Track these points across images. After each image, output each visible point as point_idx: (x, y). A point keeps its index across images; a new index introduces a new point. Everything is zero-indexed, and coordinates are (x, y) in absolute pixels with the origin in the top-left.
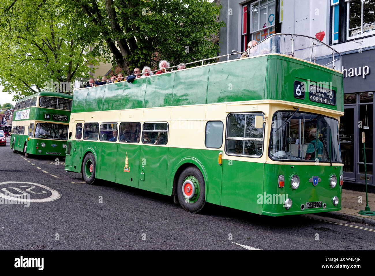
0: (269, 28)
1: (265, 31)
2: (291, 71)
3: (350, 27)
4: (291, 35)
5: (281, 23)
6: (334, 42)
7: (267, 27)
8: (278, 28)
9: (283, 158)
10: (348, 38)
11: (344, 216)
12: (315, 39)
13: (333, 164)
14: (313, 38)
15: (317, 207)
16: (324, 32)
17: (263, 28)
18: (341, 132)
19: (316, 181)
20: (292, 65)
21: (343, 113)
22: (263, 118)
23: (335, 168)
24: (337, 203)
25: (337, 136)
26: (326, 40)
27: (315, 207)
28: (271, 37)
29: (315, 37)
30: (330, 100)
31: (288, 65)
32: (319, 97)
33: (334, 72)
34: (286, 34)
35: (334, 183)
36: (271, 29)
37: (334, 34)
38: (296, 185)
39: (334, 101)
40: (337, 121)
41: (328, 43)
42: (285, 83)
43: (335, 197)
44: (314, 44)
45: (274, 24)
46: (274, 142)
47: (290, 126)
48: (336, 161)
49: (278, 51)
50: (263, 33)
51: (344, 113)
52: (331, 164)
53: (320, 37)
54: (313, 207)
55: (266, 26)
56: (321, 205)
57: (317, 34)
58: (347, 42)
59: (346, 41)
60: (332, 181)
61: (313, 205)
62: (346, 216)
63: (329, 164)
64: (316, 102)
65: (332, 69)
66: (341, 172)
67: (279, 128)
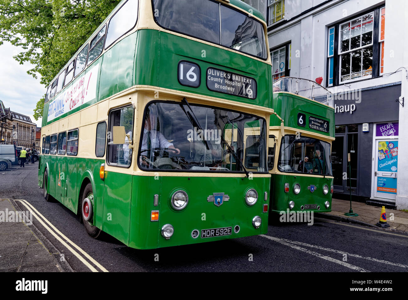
0: (280, 73)
1: (277, 75)
2: (295, 107)
3: (342, 74)
4: (296, 78)
5: (290, 70)
6: (329, 85)
7: (278, 73)
8: (287, 73)
9: (288, 170)
10: (340, 83)
11: (333, 216)
12: (314, 82)
13: (326, 177)
14: (313, 82)
15: (313, 208)
16: (322, 77)
17: (276, 73)
18: (332, 155)
19: (313, 188)
20: (297, 101)
21: (334, 139)
22: (275, 140)
23: (328, 180)
24: (328, 206)
25: (330, 156)
26: (323, 83)
27: (312, 208)
28: (281, 80)
29: (315, 81)
30: (324, 128)
31: (294, 101)
32: (316, 125)
33: (328, 107)
34: (292, 78)
35: (326, 191)
36: (281, 74)
37: (330, 79)
38: (297, 191)
39: (328, 129)
40: (330, 144)
41: (325, 87)
42: (291, 116)
43: (326, 202)
44: (313, 86)
45: (284, 70)
46: (282, 158)
47: (294, 148)
48: (329, 175)
49: (286, 90)
50: (276, 77)
51: (335, 138)
52: (324, 177)
53: (319, 81)
54: (310, 208)
55: (278, 72)
56: (316, 207)
57: (317, 79)
58: (339, 85)
59: (338, 85)
60: (325, 189)
61: (310, 207)
62: (335, 217)
63: (322, 177)
64: (314, 129)
65: (327, 105)
66: (332, 183)
67: (286, 147)
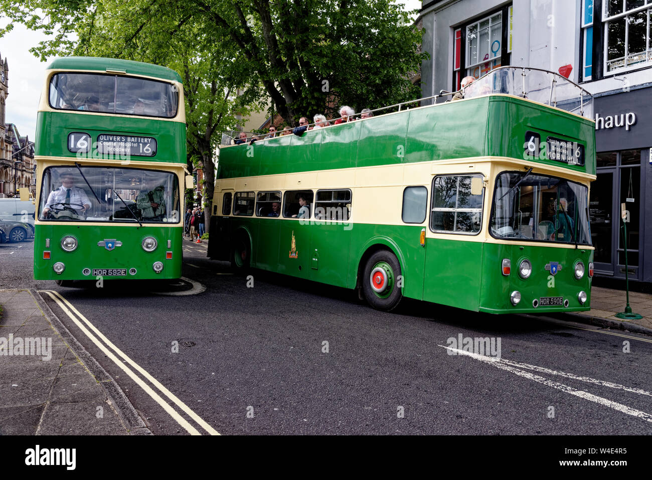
0: (492, 61)
1: (487, 64)
2: (521, 121)
3: (609, 58)
4: (522, 68)
5: (510, 53)
6: (585, 79)
7: (489, 60)
8: (506, 59)
9: (509, 236)
10: (606, 74)
11: (594, 319)
12: (556, 74)
13: (579, 247)
14: (554, 73)
15: (556, 304)
16: (570, 65)
17: (484, 60)
18: (591, 206)
19: (554, 268)
20: (523, 109)
21: (594, 177)
22: (483, 181)
23: (583, 252)
24: (584, 300)
25: (586, 209)
26: (574, 76)
27: (554, 304)
28: (494, 72)
29: (558, 73)
31: (518, 110)
33: (583, 120)
34: (514, 68)
35: (580, 273)
36: (495, 61)
37: (586, 68)
38: (526, 272)
40: (586, 187)
41: (576, 82)
42: (513, 136)
43: (581, 293)
44: (554, 81)
45: (499, 55)
46: (498, 214)
47: (520, 196)
48: (585, 243)
49: (503, 90)
50: (484, 68)
51: (596, 176)
52: (577, 247)
53: (565, 72)
54: (550, 304)
55: (488, 58)
56: (561, 302)
57: (561, 68)
58: (604, 79)
59: (602, 78)
60: (577, 269)
61: (550, 302)
62: (597, 320)
63: (573, 247)
65: (580, 116)
67: (504, 195)
